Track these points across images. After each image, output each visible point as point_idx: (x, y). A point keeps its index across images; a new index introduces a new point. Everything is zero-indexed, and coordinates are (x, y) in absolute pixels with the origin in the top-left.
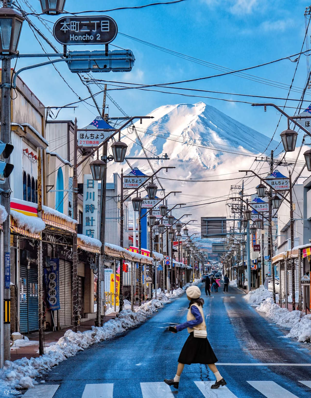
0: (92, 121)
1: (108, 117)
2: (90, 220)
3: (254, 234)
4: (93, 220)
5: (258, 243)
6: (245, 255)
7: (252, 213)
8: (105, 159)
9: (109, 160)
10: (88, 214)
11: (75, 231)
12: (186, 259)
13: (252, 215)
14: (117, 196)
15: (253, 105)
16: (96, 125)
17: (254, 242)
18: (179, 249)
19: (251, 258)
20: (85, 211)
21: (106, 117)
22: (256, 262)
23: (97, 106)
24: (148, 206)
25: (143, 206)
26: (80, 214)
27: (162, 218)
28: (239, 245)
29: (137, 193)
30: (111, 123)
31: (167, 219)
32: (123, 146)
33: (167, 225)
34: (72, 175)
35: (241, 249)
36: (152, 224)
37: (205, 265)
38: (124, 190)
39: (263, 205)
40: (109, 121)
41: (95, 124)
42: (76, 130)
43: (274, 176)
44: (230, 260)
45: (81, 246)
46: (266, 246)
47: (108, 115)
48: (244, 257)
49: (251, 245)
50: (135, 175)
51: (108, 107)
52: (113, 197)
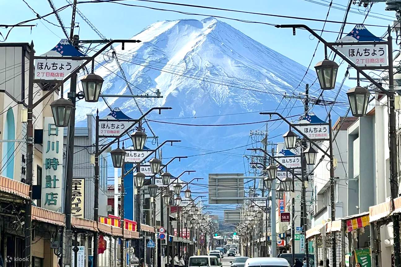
0: (55, 45)
1: (78, 39)
2: (52, 180)
3: (282, 198)
4: (56, 180)
5: (286, 211)
6: (269, 226)
7: (279, 169)
8: (73, 96)
9: (79, 98)
10: (49, 171)
11: (28, 197)
12: (188, 230)
13: (278, 172)
14: (91, 146)
15: (278, 26)
16: (61, 51)
17: (282, 209)
18: (179, 217)
19: (278, 231)
20: (45, 167)
21: (76, 39)
22: (284, 236)
23: (62, 25)
24: (134, 159)
25: (127, 159)
26: (39, 171)
27: (154, 176)
28: (260, 213)
29: (119, 142)
30: (82, 47)
31: (161, 177)
32: (97, 80)
33: (161, 184)
34: (25, 119)
35: (264, 218)
36: (139, 185)
37: (214, 237)
38: (100, 139)
39: (293, 158)
40: (79, 44)
41: (59, 50)
42: (32, 58)
43: (307, 120)
44: (248, 232)
45: (36, 217)
46: (298, 214)
47: (78, 36)
48: (268, 229)
49: (277, 213)
50: (115, 118)
51: (78, 26)
52: (86, 147)
